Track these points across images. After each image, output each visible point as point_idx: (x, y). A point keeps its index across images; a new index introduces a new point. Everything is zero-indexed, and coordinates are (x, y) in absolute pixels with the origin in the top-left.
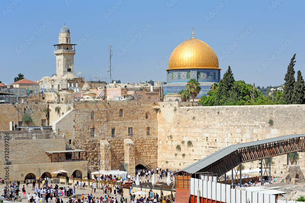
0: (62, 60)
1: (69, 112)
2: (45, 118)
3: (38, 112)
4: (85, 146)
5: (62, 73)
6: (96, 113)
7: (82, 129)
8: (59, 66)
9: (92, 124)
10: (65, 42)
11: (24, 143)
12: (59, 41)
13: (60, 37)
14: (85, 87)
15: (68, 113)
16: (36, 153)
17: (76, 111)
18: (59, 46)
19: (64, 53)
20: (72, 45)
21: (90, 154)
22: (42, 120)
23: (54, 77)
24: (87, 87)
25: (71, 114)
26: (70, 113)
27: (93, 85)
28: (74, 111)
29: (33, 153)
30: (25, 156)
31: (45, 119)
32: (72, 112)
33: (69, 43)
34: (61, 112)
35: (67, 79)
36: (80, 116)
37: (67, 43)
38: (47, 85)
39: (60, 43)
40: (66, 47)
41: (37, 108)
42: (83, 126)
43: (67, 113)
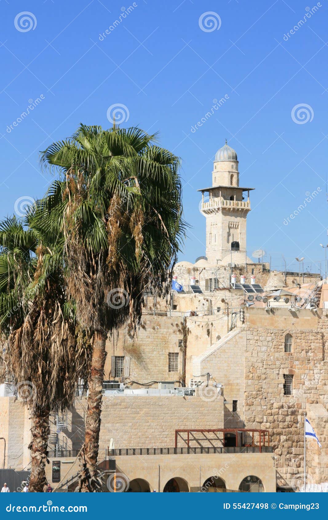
0: (220, 225)
1: (232, 333)
2: (177, 350)
3: (160, 335)
4: (271, 418)
5: (219, 256)
6: (297, 337)
7: (263, 376)
8: (213, 238)
9: (286, 366)
10: (226, 183)
11: (125, 404)
12: (213, 180)
13: (215, 170)
14: (270, 284)
15: (230, 337)
16: (153, 430)
17: (249, 332)
18: (214, 191)
19: (224, 209)
20: (244, 190)
21: (283, 438)
22: (170, 353)
23: (200, 264)
24: (276, 285)
25: (237, 337)
26: (235, 336)
27: (290, 279)
28: (245, 332)
29: (145, 430)
30: (125, 437)
31: (176, 352)
32: (240, 335)
33: (235, 185)
34: (214, 334)
35: (230, 265)
36: (259, 343)
37: (232, 186)
38: (185, 279)
39: (215, 185)
40: (229, 193)
41: (160, 326)
42: (266, 369)
43: (228, 337)
